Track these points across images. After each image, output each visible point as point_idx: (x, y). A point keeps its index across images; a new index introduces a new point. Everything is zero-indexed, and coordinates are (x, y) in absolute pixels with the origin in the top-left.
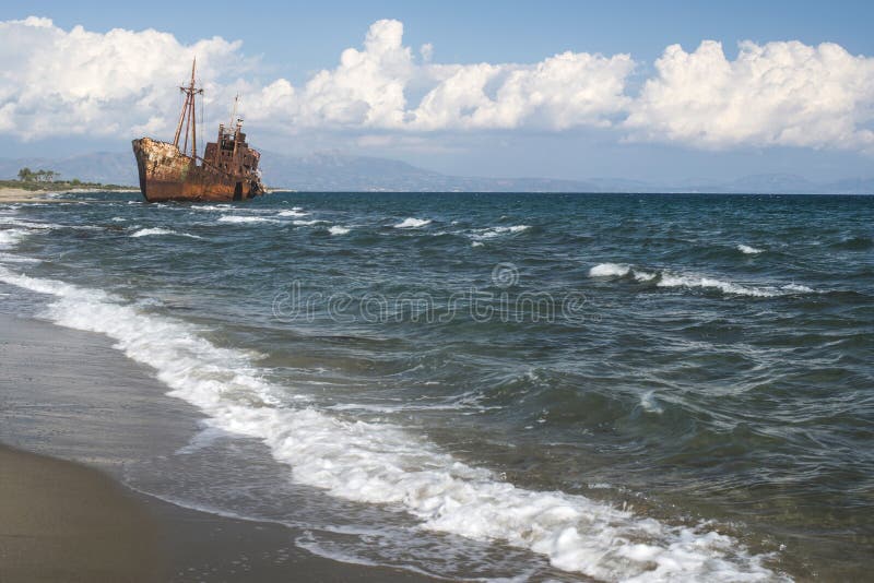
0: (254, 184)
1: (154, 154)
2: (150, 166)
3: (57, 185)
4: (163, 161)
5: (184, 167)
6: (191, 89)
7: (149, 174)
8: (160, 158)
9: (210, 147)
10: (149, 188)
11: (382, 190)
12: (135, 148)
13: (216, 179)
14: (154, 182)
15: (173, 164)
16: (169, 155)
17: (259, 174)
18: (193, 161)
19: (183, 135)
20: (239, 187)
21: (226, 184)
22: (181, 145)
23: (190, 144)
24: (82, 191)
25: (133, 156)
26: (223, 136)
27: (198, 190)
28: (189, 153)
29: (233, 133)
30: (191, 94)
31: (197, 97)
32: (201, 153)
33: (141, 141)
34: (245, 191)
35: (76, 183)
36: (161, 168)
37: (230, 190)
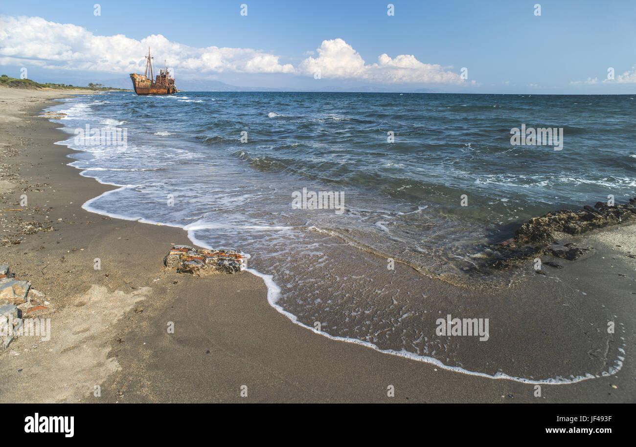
0: (173, 89)
1: (138, 79)
2: (137, 83)
3: (104, 89)
4: (141, 81)
5: (149, 83)
6: (149, 57)
7: (137, 86)
8: (140, 80)
9: (158, 77)
10: (137, 90)
11: (216, 91)
12: (131, 77)
13: (160, 87)
14: (139, 88)
15: (145, 82)
16: (144, 79)
17: (175, 86)
18: (152, 81)
19: (148, 73)
20: (169, 90)
21: (165, 89)
22: (147, 76)
23: (150, 76)
24: (113, 91)
25: (131, 79)
26: (162, 74)
27: (155, 91)
28: (151, 79)
29: (165, 72)
30: (149, 58)
31: (151, 60)
32: (155, 79)
33: (133, 74)
34: (171, 91)
35: (111, 88)
36: (141, 84)
37: (166, 91)
